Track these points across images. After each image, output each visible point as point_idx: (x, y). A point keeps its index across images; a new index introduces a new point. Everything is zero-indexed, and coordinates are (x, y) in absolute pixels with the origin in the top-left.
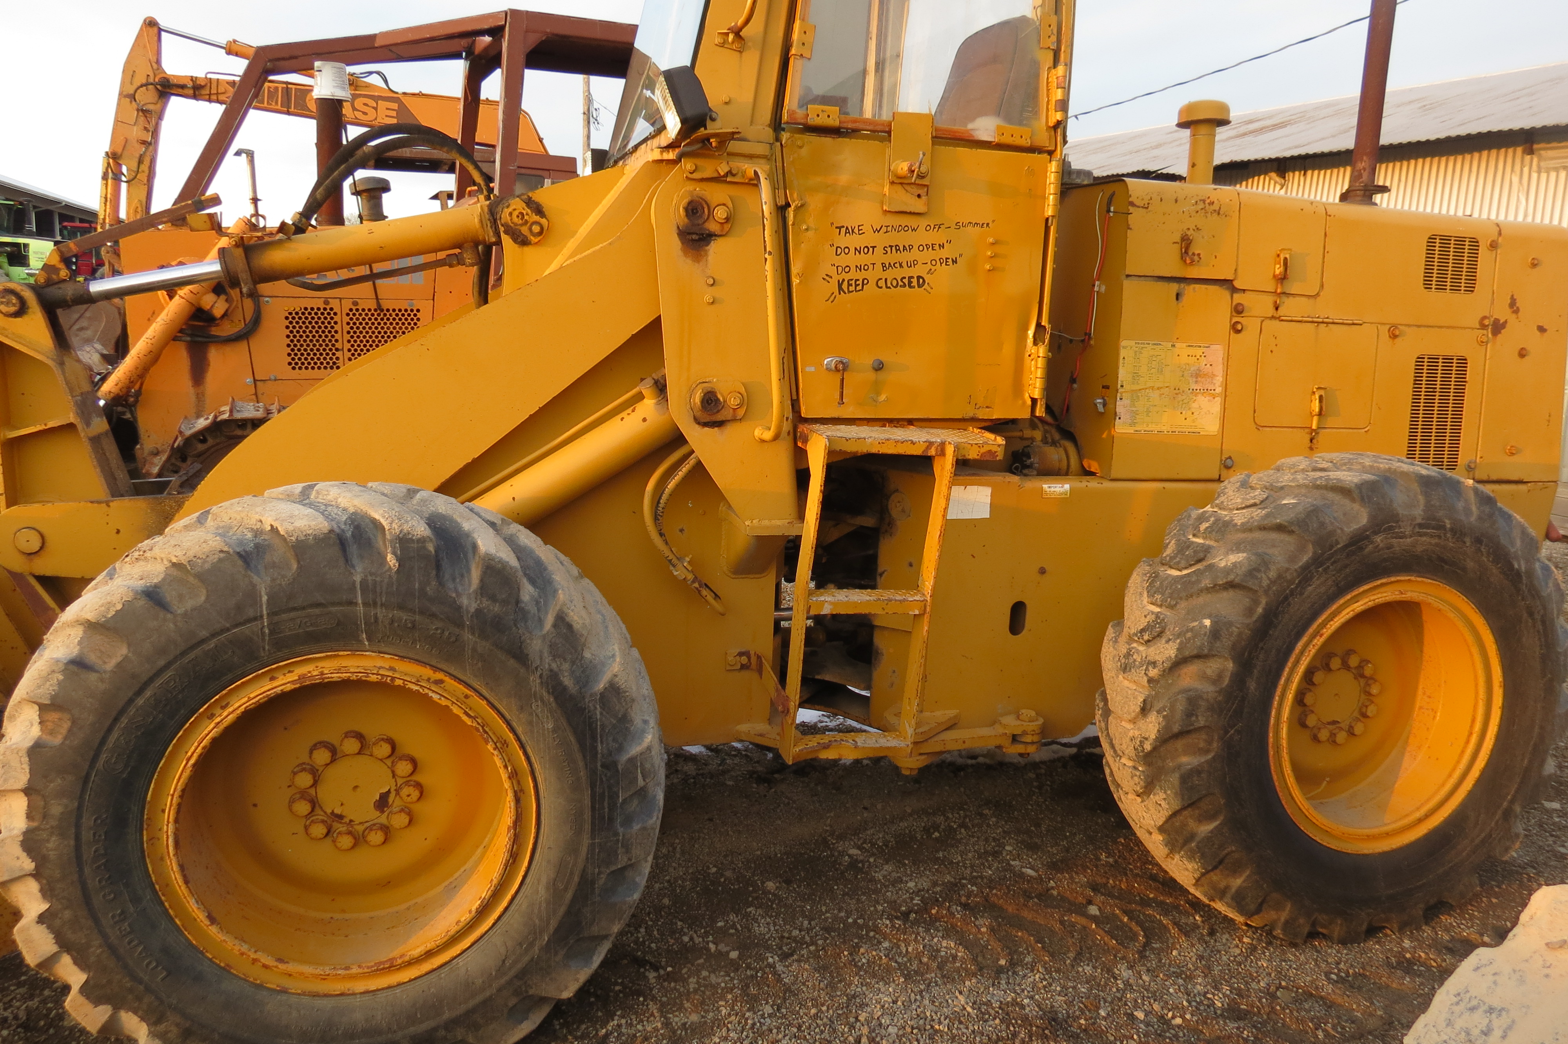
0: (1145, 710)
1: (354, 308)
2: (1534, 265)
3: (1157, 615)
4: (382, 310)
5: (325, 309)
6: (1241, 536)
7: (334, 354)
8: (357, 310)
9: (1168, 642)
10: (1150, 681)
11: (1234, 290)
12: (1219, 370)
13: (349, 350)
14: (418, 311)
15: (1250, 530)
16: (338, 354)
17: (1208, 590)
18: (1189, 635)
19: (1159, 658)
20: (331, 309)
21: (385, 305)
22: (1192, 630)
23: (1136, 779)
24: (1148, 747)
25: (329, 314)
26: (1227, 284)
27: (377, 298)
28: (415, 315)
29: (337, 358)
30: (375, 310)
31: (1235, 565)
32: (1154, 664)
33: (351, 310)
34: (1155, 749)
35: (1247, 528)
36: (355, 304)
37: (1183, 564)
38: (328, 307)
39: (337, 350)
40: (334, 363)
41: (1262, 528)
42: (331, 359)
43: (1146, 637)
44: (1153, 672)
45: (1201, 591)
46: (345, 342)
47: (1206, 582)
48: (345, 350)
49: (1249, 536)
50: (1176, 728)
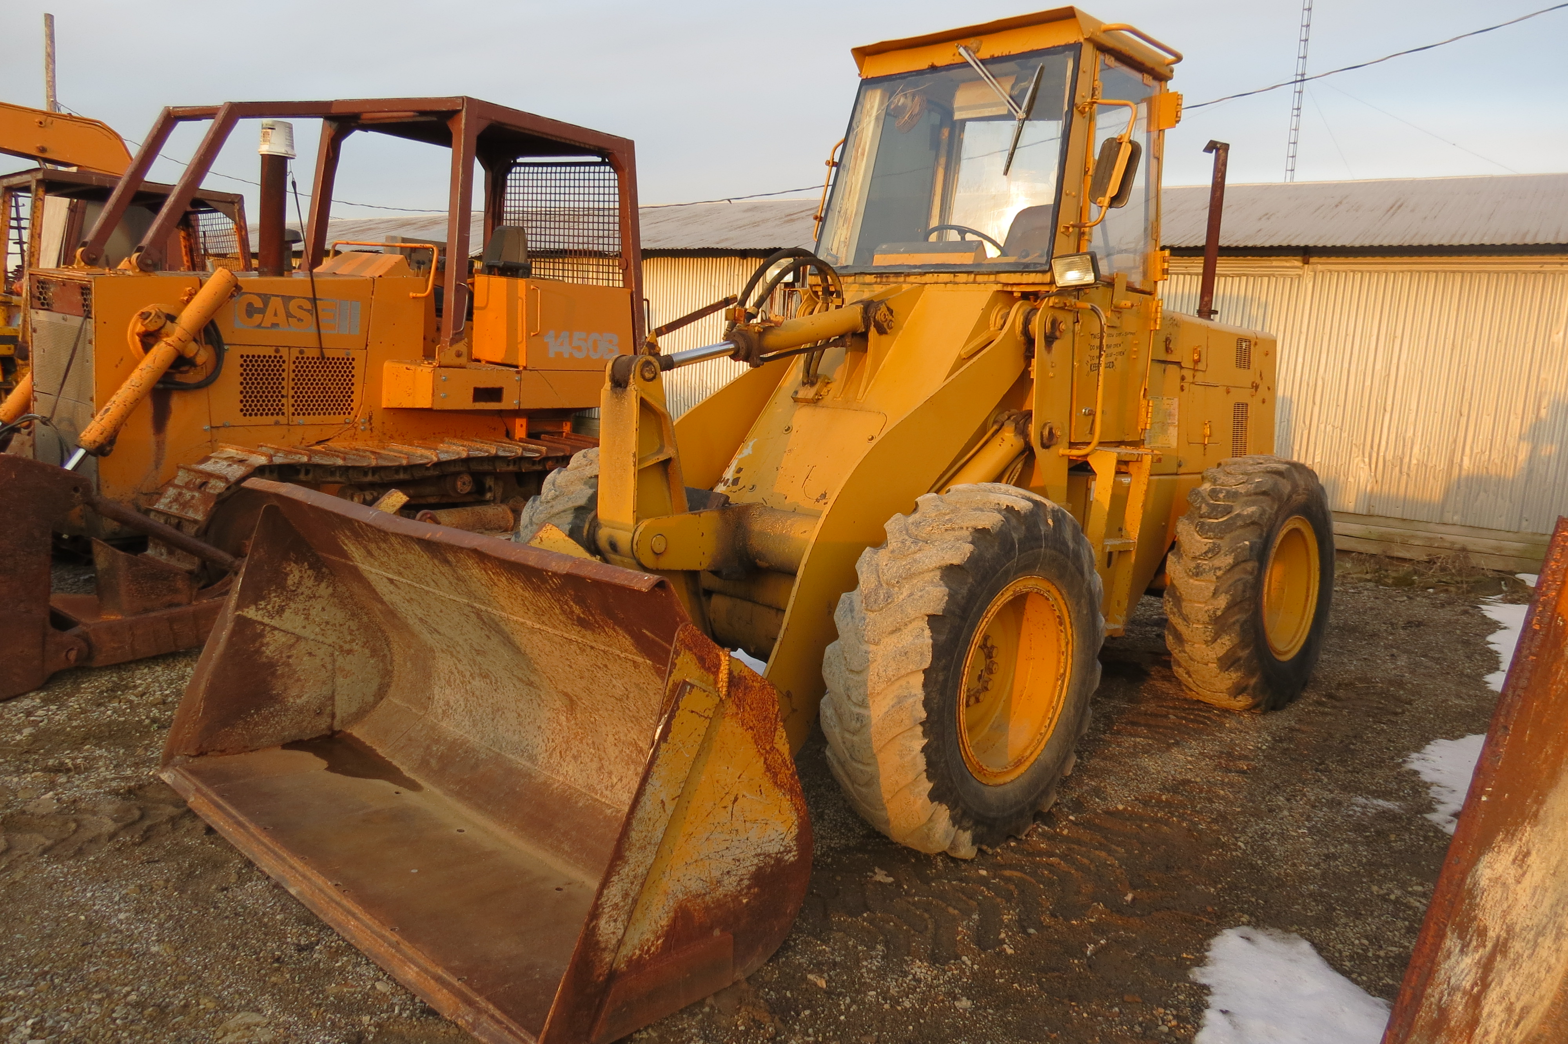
0: (1215, 594)
1: (300, 356)
2: (1267, 354)
3: (1214, 543)
4: (323, 358)
5: (275, 357)
6: (1246, 498)
7: (280, 401)
8: (303, 358)
9: (1226, 555)
10: (1217, 578)
11: (1182, 368)
12: (1176, 412)
13: (293, 397)
14: (353, 359)
15: (1250, 495)
16: (284, 401)
17: (1241, 527)
18: (1239, 550)
19: (1223, 565)
20: (281, 357)
21: (328, 353)
22: (1240, 547)
23: (1208, 633)
24: (1219, 613)
25: (278, 362)
26: (1178, 363)
27: (321, 348)
28: (350, 364)
29: (283, 405)
30: (318, 359)
31: (1252, 512)
32: (1220, 568)
33: (297, 358)
34: (1223, 614)
35: (1248, 494)
36: (301, 352)
37: (1220, 515)
38: (278, 355)
39: (283, 396)
40: (280, 409)
41: (1256, 494)
42: (277, 405)
43: (1210, 555)
44: (1219, 573)
45: (1237, 527)
46: (290, 389)
47: (1240, 523)
48: (290, 397)
49: (1250, 498)
50: (1238, 600)
